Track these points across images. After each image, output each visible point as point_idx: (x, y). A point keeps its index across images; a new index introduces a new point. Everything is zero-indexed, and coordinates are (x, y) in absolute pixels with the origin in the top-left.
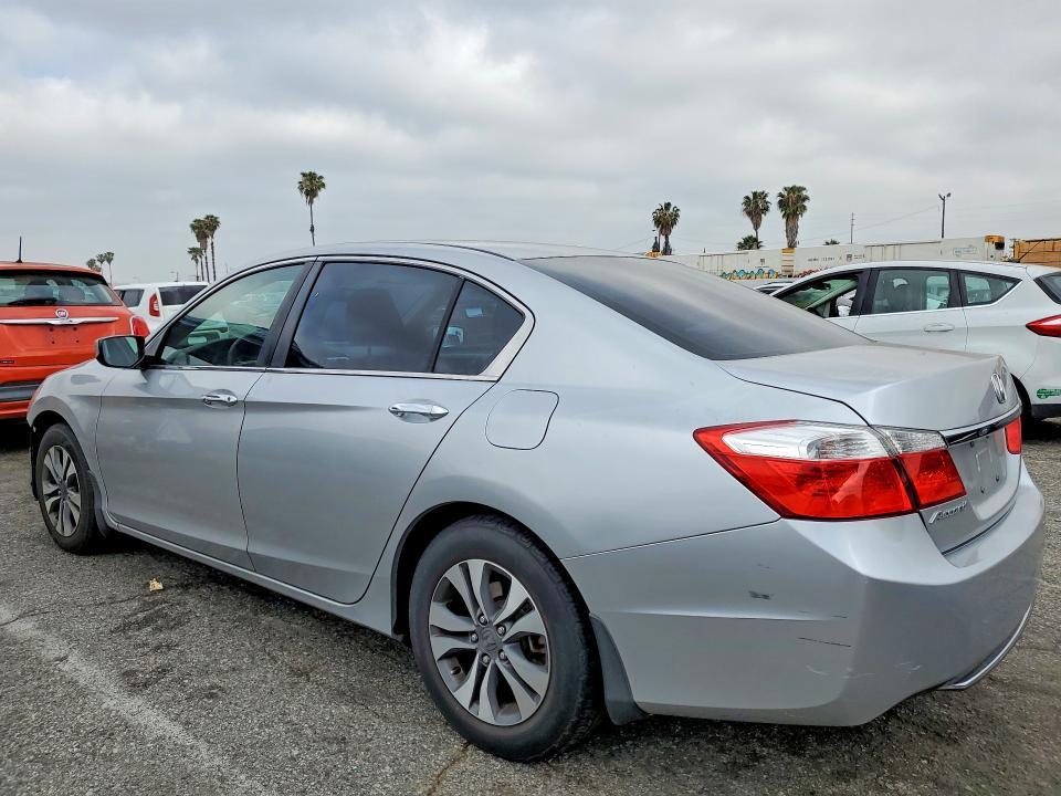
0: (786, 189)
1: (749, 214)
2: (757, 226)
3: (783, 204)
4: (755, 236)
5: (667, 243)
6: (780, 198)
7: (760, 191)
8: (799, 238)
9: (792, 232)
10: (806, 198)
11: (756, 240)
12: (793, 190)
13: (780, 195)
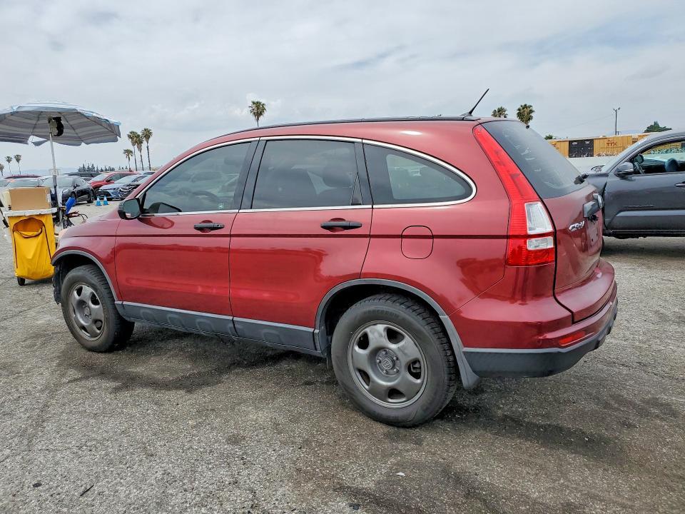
3: (520, 115)
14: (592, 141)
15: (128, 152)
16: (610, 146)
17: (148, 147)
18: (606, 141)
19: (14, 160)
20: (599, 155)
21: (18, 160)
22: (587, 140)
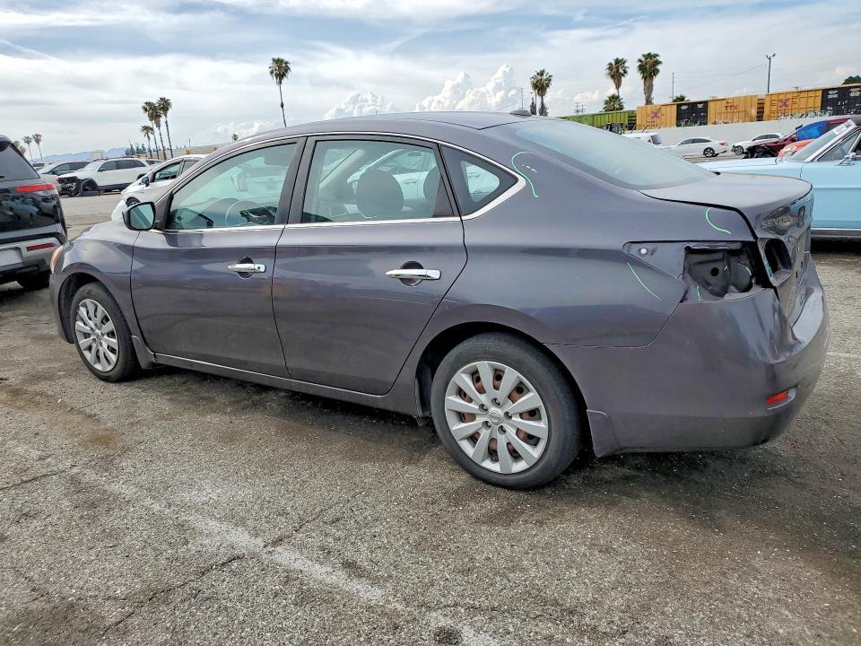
0: (644, 56)
1: (613, 77)
2: (618, 86)
3: (642, 68)
4: (617, 94)
5: (542, 102)
6: (640, 63)
7: (620, 58)
8: (653, 95)
9: (649, 89)
10: (660, 63)
11: (618, 97)
12: (649, 56)
13: (640, 61)
14: (706, 103)
15: (147, 129)
16: (729, 110)
17: (166, 122)
18: (724, 103)
19: (33, 143)
20: (715, 123)
21: (38, 141)
22: (700, 103)
